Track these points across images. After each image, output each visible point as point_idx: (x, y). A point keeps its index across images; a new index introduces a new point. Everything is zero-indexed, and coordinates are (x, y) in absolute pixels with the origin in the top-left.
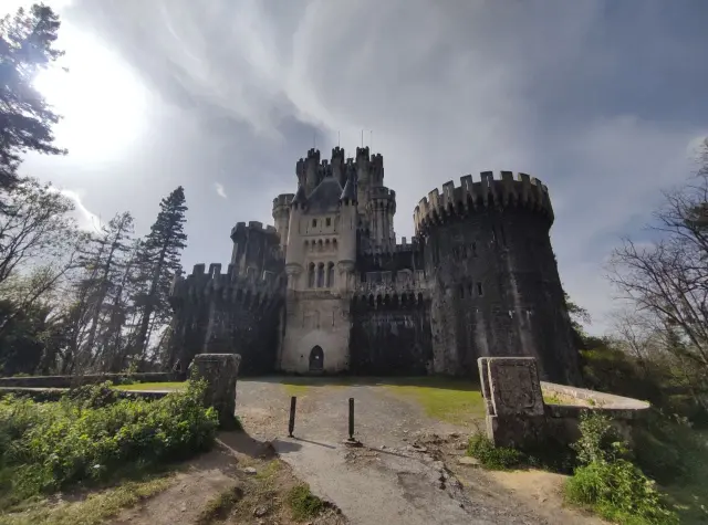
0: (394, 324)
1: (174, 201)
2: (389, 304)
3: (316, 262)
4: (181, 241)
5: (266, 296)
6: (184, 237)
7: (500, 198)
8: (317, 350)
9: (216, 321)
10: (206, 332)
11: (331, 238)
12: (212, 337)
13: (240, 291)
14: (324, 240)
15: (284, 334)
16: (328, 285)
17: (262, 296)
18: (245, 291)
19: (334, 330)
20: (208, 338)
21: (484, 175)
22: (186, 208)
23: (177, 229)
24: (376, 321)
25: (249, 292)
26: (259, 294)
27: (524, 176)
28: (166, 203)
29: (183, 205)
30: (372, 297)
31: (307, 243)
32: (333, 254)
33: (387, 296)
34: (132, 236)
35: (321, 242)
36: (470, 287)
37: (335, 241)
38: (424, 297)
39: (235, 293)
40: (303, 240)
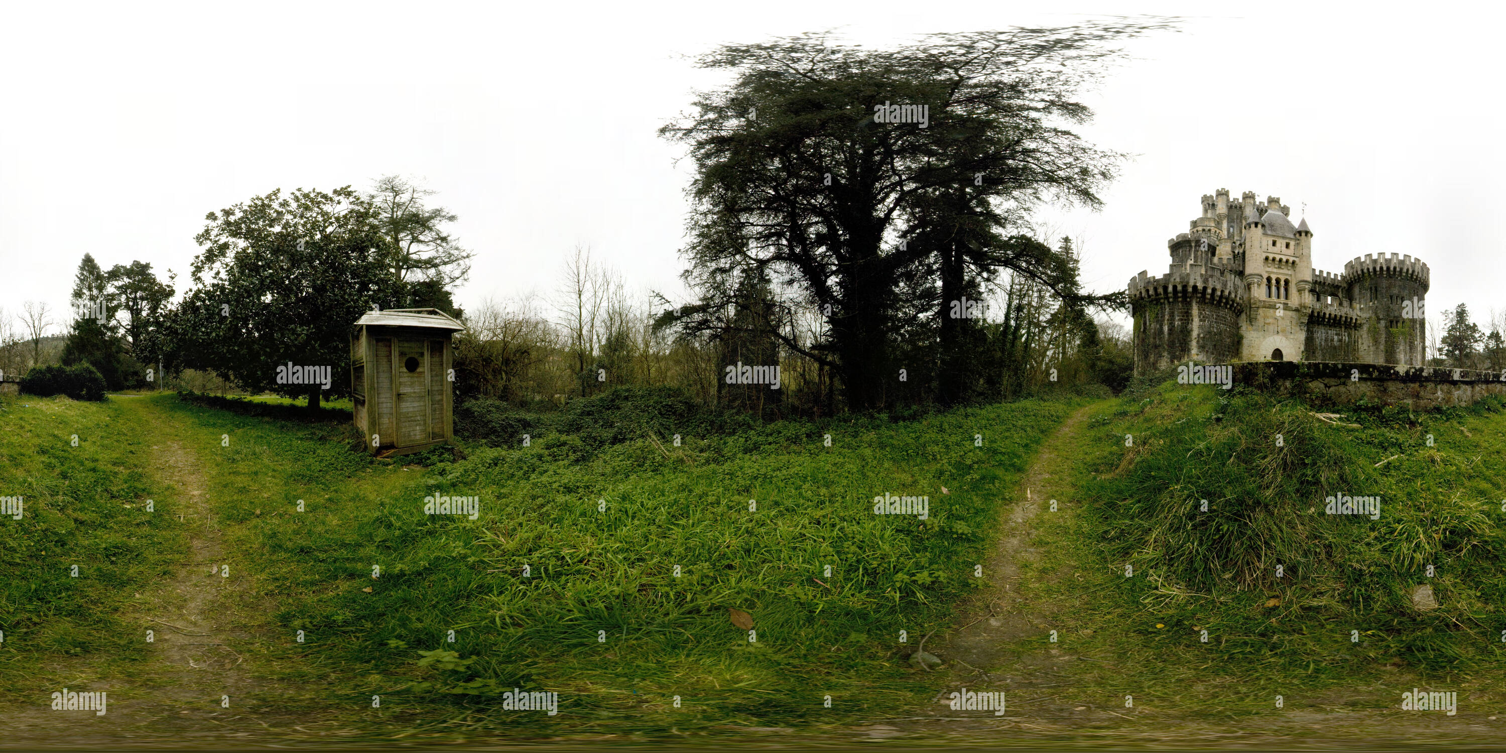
0: (1336, 338)
2: (1335, 322)
3: (1274, 277)
7: (1412, 274)
8: (1278, 353)
11: (1291, 259)
14: (1284, 260)
15: (1247, 337)
16: (1287, 298)
19: (1292, 336)
21: (1405, 256)
24: (1321, 334)
27: (1417, 260)
30: (1325, 314)
31: (1267, 259)
32: (1290, 272)
33: (1336, 316)
35: (1280, 260)
36: (1397, 322)
37: (1294, 262)
38: (1359, 322)
40: (1264, 256)
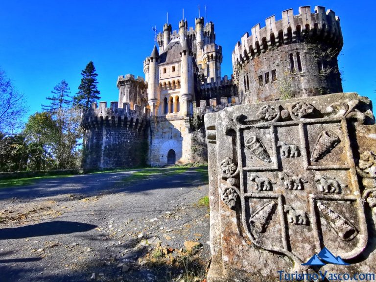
1: (88, 71)
3: (168, 97)
4: (97, 95)
5: (137, 120)
6: (98, 92)
8: (172, 152)
9: (107, 138)
10: (102, 144)
11: (176, 80)
12: (105, 147)
13: (119, 118)
14: (171, 82)
15: (151, 143)
16: (177, 111)
17: (135, 120)
18: (123, 117)
19: (181, 139)
20: (103, 148)
22: (97, 75)
23: (93, 88)
25: (126, 118)
26: (132, 119)
28: (84, 72)
29: (95, 73)
32: (178, 91)
34: (70, 95)
35: (169, 83)
37: (179, 82)
39: (116, 119)
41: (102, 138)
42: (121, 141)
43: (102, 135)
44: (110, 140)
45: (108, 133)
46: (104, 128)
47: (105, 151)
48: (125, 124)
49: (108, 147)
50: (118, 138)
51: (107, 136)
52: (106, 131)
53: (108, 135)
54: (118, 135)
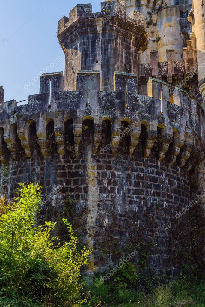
10: (86, 210)
12: (99, 221)
41: (86, 190)
42: (146, 203)
43: (84, 181)
44: (113, 200)
45: (105, 175)
46: (89, 157)
47: (97, 234)
48: (156, 150)
49: (107, 221)
50: (136, 192)
51: (100, 182)
52: (99, 168)
53: (105, 182)
54: (137, 184)
